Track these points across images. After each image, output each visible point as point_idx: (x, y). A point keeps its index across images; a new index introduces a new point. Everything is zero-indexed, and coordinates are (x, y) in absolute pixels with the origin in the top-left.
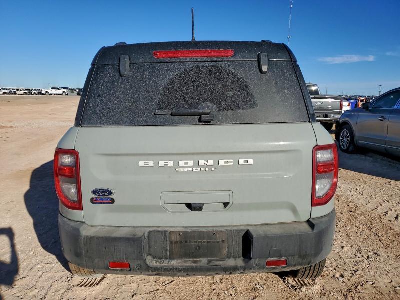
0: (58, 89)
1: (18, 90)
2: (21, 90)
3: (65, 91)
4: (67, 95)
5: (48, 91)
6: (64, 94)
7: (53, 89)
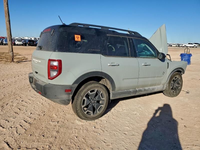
0: (192, 44)
1: (173, 44)
2: (175, 45)
3: (196, 45)
4: (196, 47)
5: (186, 45)
6: (195, 47)
7: (189, 44)
